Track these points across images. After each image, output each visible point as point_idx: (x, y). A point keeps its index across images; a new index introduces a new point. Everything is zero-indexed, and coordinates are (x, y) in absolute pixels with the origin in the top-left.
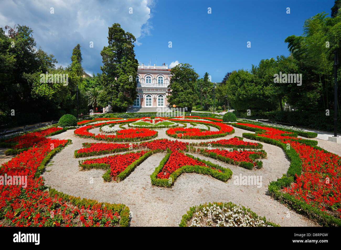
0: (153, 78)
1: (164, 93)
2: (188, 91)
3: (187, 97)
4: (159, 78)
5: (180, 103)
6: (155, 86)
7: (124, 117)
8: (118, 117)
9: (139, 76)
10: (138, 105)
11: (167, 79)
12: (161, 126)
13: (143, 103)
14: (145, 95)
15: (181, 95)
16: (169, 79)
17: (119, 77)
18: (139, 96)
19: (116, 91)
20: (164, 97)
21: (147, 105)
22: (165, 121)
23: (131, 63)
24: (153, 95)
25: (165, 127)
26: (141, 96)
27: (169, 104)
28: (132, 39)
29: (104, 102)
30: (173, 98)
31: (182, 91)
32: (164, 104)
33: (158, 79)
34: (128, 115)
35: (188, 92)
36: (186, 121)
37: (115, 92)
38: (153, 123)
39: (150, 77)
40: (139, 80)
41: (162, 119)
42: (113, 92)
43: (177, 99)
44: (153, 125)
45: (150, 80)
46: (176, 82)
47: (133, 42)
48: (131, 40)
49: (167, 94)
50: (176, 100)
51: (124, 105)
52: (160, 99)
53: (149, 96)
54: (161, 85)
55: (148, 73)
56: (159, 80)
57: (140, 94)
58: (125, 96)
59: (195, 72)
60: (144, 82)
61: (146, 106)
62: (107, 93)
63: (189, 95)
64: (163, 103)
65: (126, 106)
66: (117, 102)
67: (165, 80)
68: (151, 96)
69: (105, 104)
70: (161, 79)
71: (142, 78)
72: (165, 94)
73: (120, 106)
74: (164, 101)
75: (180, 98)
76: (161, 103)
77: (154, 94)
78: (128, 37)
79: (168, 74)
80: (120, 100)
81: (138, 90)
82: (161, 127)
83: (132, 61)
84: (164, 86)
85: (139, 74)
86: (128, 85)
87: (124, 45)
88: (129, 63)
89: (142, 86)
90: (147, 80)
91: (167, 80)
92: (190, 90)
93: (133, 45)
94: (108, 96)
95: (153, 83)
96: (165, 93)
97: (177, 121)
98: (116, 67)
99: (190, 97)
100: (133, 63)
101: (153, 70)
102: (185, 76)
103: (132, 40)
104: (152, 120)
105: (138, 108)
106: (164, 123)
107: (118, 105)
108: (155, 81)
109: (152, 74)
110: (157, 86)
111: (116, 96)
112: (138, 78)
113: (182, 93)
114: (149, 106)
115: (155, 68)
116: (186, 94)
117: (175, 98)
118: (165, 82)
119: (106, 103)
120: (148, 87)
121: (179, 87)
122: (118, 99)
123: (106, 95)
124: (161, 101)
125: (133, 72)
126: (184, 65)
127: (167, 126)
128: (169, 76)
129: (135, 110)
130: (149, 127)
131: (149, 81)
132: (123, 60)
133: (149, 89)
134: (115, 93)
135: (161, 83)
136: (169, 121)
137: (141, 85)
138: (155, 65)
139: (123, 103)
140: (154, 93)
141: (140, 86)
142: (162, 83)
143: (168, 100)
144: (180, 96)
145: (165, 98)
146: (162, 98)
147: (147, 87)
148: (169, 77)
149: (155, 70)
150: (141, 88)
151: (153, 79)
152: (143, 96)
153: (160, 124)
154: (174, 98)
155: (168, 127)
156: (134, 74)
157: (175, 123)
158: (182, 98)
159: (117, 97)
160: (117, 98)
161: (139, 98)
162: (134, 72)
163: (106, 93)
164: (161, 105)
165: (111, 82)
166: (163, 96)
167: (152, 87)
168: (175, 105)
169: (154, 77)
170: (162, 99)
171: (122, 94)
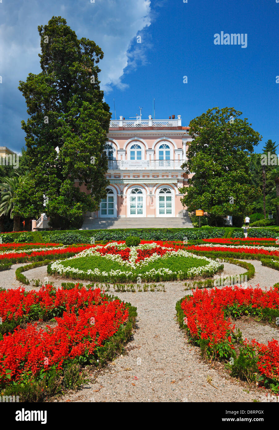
0: (147, 149)
1: (174, 182)
2: (234, 174)
3: (231, 190)
4: (161, 147)
5: (214, 205)
6: (151, 168)
7: (68, 240)
8: (54, 241)
9: (113, 146)
10: (112, 212)
11: (180, 149)
12: (158, 272)
13: (122, 208)
14: (126, 188)
15: (215, 186)
16: (185, 148)
17: (64, 143)
18: (114, 191)
19: (55, 177)
20: (175, 193)
21: (132, 213)
22: (174, 253)
23: (90, 109)
24: (146, 188)
25: (173, 278)
26: (119, 192)
27: (186, 208)
28: (94, 53)
29: (27, 204)
30: (195, 192)
31: (219, 174)
32: (173, 209)
33: (157, 150)
34: (78, 234)
35: (234, 177)
36: (243, 253)
37: (54, 181)
38: (131, 263)
39: (139, 147)
40: (114, 155)
41: (163, 248)
42: (48, 179)
43: (207, 194)
44: (129, 268)
45: (139, 153)
46: (204, 152)
47: (97, 62)
48: (92, 56)
49: (181, 185)
50: (203, 198)
51: (74, 211)
52: (164, 197)
53: (137, 190)
54: (165, 164)
55: (135, 136)
56: (161, 153)
57: (115, 186)
58: (77, 190)
59: (250, 126)
60: (126, 159)
61: (129, 215)
62: (36, 183)
63: (238, 185)
64: (171, 206)
65: (80, 213)
66: (58, 203)
67: (175, 151)
68: (143, 190)
69: (31, 209)
70: (164, 150)
71: (122, 150)
72: (176, 185)
73: (66, 213)
74: (173, 202)
75: (213, 192)
76: (165, 209)
77: (148, 185)
78: (86, 49)
79: (183, 137)
80: (65, 201)
81: (110, 176)
82: (157, 279)
83: (95, 105)
84: (174, 166)
85: (114, 141)
86: (82, 161)
87: (74, 66)
88: (85, 109)
89: (121, 168)
90: (132, 153)
91: (181, 153)
92: (240, 172)
93: (97, 67)
94: (37, 191)
95: (145, 158)
96: (176, 182)
97: (214, 252)
98: (56, 121)
99: (239, 190)
100: (95, 110)
101: (145, 129)
102: (225, 138)
103: (95, 57)
104: (129, 251)
105: (109, 219)
106: (170, 263)
107: (60, 211)
108: (152, 154)
109: (144, 138)
110: (156, 166)
111: (55, 190)
112: (111, 150)
113: (220, 180)
114: (136, 216)
115: (150, 124)
116: (229, 182)
117: (200, 194)
118: (174, 157)
119: (32, 206)
120: (135, 170)
121: (212, 164)
122: (61, 198)
123: (32, 188)
124: (165, 202)
125: (97, 129)
126: (221, 113)
127: (181, 272)
128: (185, 142)
129: (102, 224)
130: (113, 277)
131: (136, 155)
132: (74, 104)
133: (137, 175)
134: (54, 184)
135: (165, 158)
136: (190, 254)
137: (118, 164)
138: (150, 117)
139: (71, 205)
140: (150, 184)
141: (117, 168)
142: (168, 159)
143: (183, 198)
144: (213, 187)
145: (176, 196)
146: (169, 195)
147: (133, 170)
148: (184, 146)
149: (152, 128)
150: (117, 172)
151: (146, 151)
152: (122, 192)
153: (156, 265)
154: (198, 194)
155: (185, 277)
156: (97, 134)
157: (207, 259)
158: (220, 192)
159: (58, 192)
160: (59, 195)
161: (115, 196)
162: (98, 131)
163: (33, 182)
164: (165, 212)
165: (45, 156)
166: (172, 191)
167: (144, 169)
168: (202, 210)
169: (148, 145)
170: (169, 199)
171: (70, 185)
